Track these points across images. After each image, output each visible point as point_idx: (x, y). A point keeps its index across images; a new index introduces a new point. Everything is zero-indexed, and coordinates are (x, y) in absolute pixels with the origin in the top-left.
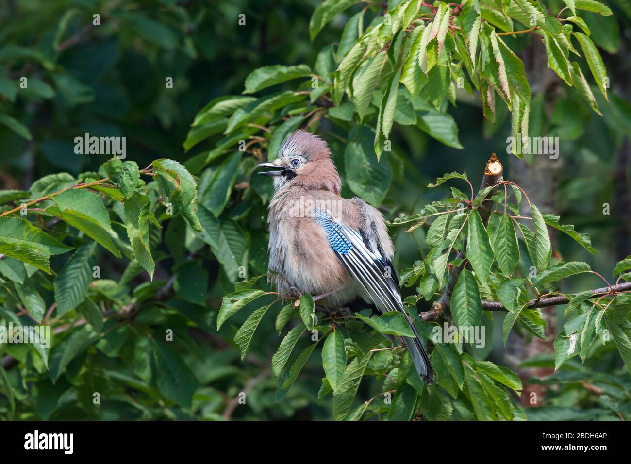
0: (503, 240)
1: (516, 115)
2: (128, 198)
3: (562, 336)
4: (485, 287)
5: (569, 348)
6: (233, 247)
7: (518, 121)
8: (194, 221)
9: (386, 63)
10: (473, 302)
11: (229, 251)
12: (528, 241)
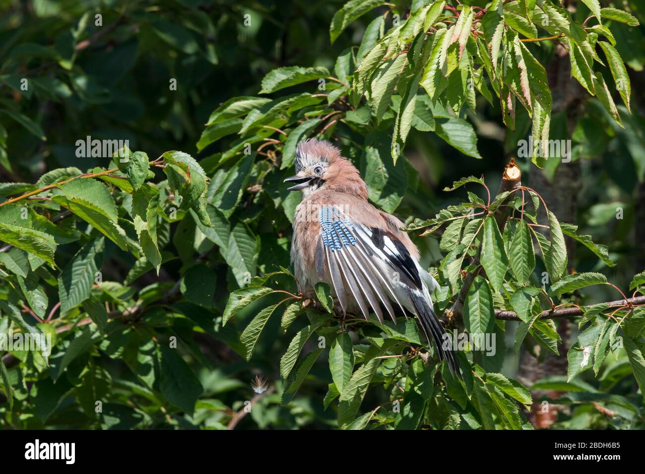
0: (519, 247)
1: (537, 123)
2: (137, 189)
3: (576, 348)
4: (498, 296)
5: (582, 360)
6: (242, 249)
7: (539, 129)
8: (203, 215)
9: (405, 66)
10: (486, 309)
11: (238, 253)
12: (544, 250)
